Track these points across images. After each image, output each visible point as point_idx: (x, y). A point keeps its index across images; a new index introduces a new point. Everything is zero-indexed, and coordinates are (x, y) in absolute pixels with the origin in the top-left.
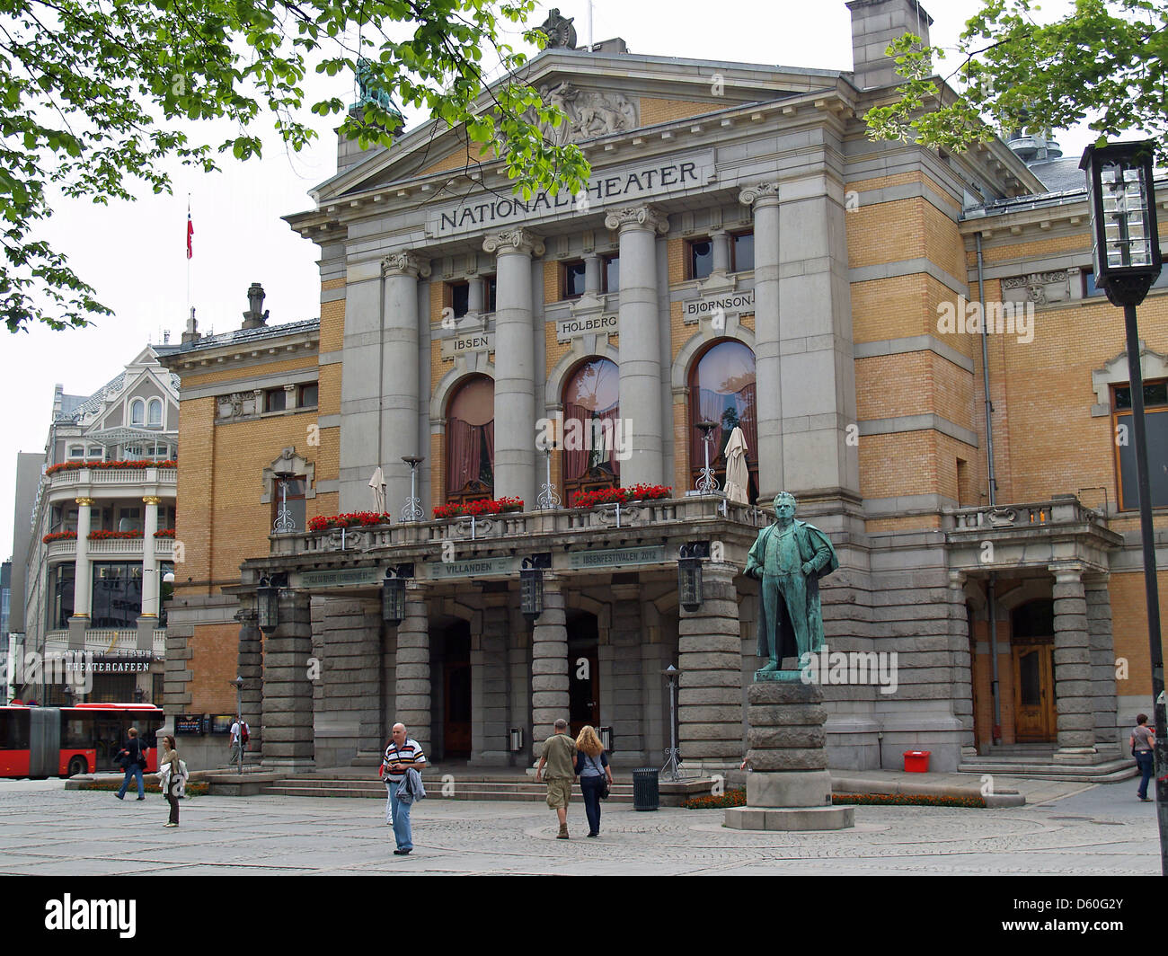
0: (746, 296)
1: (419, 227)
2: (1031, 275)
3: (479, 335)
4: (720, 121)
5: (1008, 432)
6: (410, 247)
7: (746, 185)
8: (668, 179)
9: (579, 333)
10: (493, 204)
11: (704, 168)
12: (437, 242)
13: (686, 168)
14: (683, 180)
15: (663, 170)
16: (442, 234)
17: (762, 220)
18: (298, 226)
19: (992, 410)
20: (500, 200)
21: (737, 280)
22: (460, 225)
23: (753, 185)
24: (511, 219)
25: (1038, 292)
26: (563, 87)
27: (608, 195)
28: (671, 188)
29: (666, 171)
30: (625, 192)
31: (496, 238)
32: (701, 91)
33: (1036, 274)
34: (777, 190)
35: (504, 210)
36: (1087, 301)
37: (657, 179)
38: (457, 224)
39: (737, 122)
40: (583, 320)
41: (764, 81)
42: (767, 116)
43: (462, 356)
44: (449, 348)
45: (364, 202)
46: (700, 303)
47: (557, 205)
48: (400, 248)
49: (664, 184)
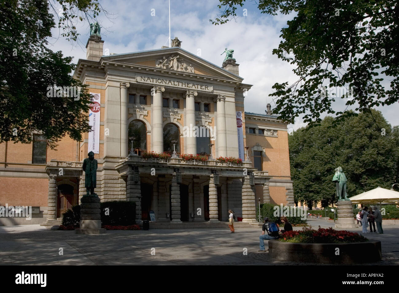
0: (210, 118)
1: (134, 78)
3: (141, 110)
4: (218, 79)
6: (131, 82)
7: (219, 95)
8: (202, 88)
9: (169, 116)
10: (156, 79)
11: (210, 89)
13: (206, 86)
14: (205, 89)
15: (201, 85)
16: (141, 81)
20: (158, 78)
23: (221, 95)
24: (161, 84)
26: (178, 57)
27: (187, 87)
28: (203, 90)
30: (192, 87)
34: (225, 98)
35: (160, 81)
37: (199, 86)
38: (146, 80)
39: (221, 81)
40: (171, 113)
43: (135, 114)
44: (131, 111)
45: (118, 65)
46: (199, 117)
47: (174, 85)
48: (129, 81)
49: (201, 89)
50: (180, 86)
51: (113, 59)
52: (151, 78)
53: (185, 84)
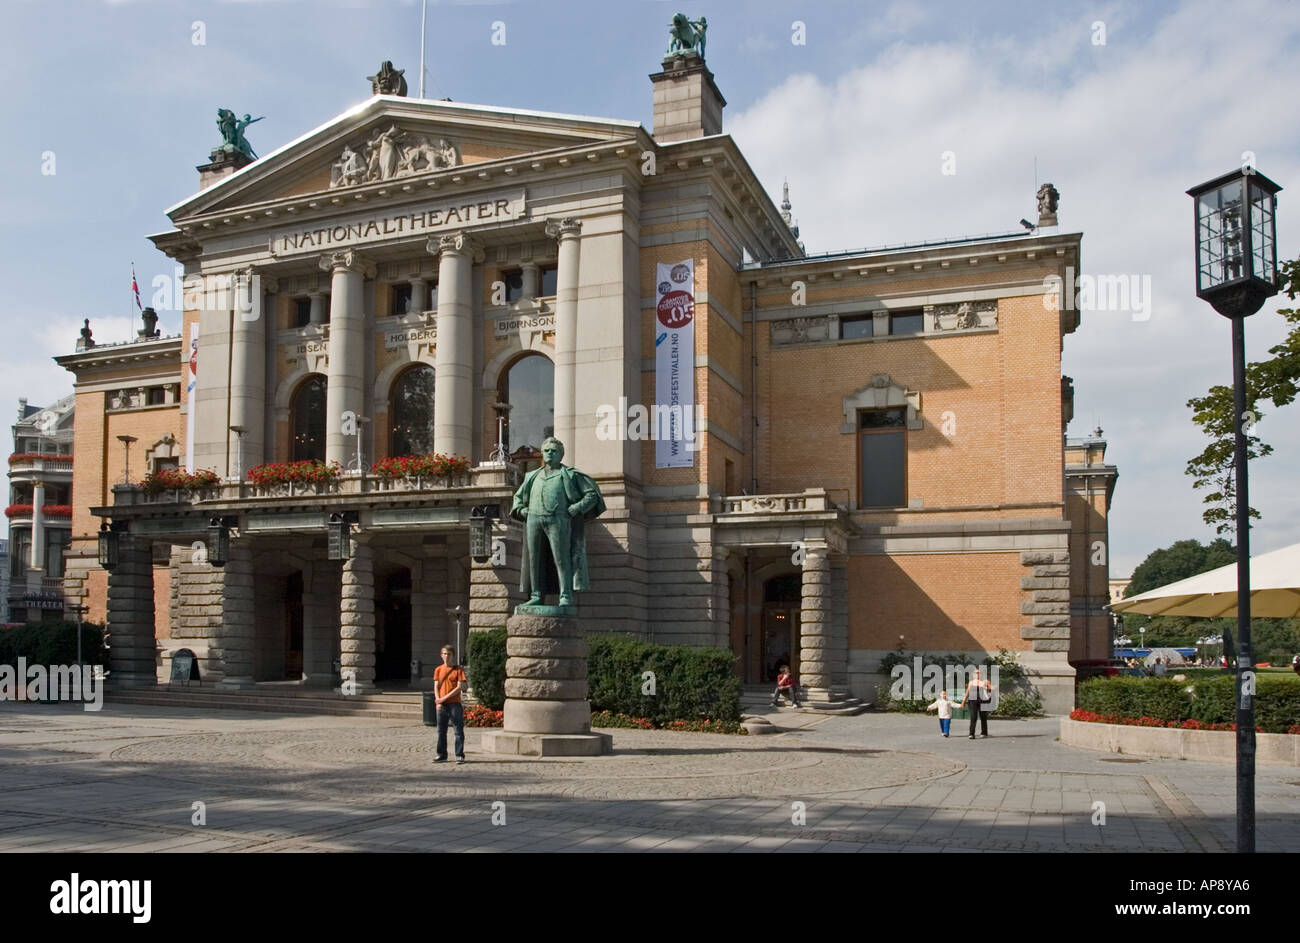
0: (547, 318)
1: (265, 248)
2: (796, 318)
3: (319, 342)
4: (532, 162)
5: (770, 443)
6: (256, 263)
7: (552, 221)
8: (484, 213)
9: (403, 343)
10: (329, 230)
11: (516, 207)
12: (281, 261)
13: (500, 204)
14: (498, 215)
15: (480, 205)
16: (285, 253)
17: (565, 250)
18: (163, 245)
19: (757, 425)
20: (335, 226)
21: (543, 304)
22: (301, 246)
23: (559, 220)
24: (345, 242)
25: (802, 333)
26: (393, 130)
27: (431, 225)
28: (486, 221)
29: (483, 207)
30: (446, 223)
31: (332, 258)
32: (516, 139)
33: (801, 318)
34: (580, 225)
35: (340, 234)
36: (843, 342)
37: (474, 212)
38: (299, 243)
39: (546, 165)
40: (407, 333)
41: (572, 129)
42: (574, 161)
43: (305, 358)
44: (292, 353)
45: (215, 223)
46: (510, 321)
47: (386, 232)
48: (248, 264)
49: (480, 217)
50: (407, 231)
51: (195, 209)
52: (315, 233)
53: (423, 219)
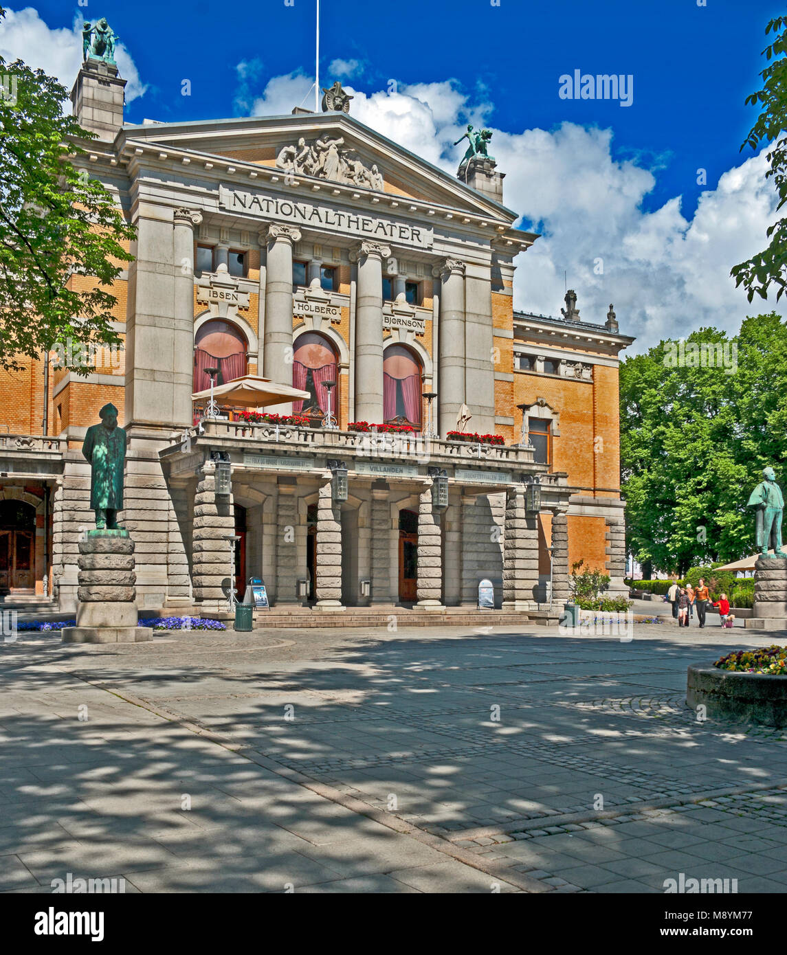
0: (420, 322)
1: (216, 197)
3: (231, 292)
4: (447, 212)
6: (202, 208)
7: (449, 257)
8: (404, 235)
9: (309, 313)
10: (277, 202)
11: (426, 239)
12: (228, 214)
13: (414, 232)
14: (412, 239)
15: (400, 227)
16: (232, 208)
20: (283, 201)
21: (416, 311)
22: (249, 208)
23: (454, 259)
24: (291, 218)
26: (341, 141)
27: (363, 230)
28: (405, 241)
29: (403, 230)
30: (376, 232)
31: (279, 228)
34: (465, 267)
35: (287, 210)
37: (396, 232)
38: (248, 205)
39: (455, 218)
40: (313, 305)
43: (217, 303)
44: (204, 294)
45: (171, 158)
46: (392, 317)
47: (327, 222)
48: (200, 206)
49: (400, 237)
50: (344, 228)
53: (357, 222)
